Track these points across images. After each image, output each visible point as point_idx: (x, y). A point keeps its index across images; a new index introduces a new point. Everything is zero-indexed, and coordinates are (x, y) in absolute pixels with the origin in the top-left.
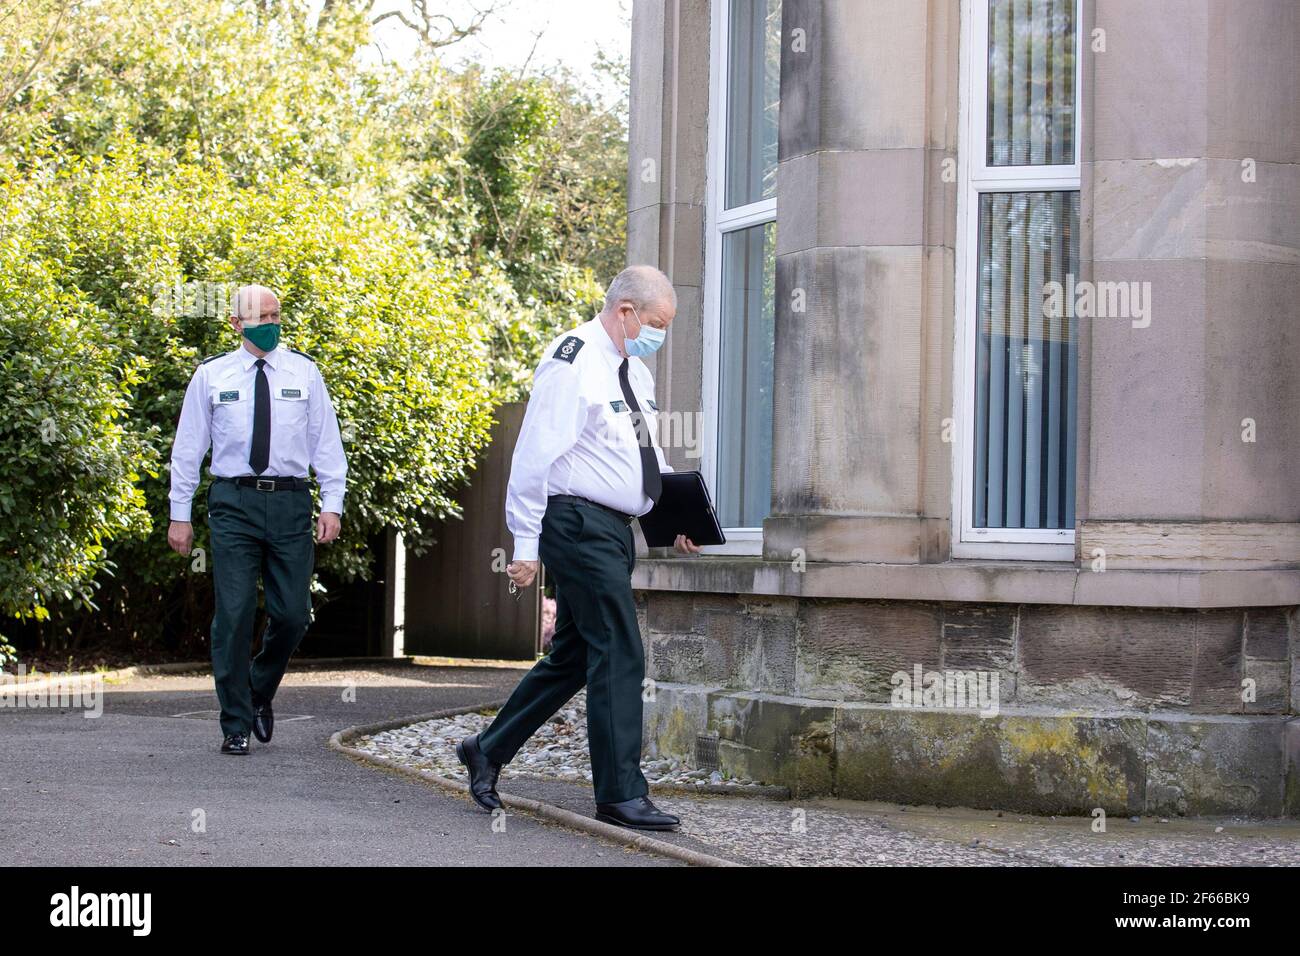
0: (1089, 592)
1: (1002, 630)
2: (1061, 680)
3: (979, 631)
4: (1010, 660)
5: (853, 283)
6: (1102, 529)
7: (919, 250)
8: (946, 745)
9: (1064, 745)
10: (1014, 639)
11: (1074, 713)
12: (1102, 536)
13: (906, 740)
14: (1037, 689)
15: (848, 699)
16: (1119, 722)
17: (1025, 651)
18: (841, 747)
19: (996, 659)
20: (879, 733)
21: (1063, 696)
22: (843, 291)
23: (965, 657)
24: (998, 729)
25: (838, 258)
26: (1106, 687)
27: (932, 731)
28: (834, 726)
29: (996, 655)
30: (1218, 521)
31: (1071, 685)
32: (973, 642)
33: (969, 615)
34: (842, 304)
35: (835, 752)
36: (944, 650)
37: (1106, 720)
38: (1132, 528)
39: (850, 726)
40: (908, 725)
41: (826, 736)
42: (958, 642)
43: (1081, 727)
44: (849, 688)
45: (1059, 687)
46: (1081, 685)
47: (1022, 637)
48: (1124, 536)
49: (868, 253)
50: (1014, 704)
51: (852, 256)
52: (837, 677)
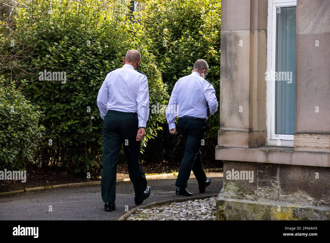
0: (297, 159)
1: (273, 174)
2: (291, 193)
3: (268, 173)
4: (277, 184)
5: (231, 45)
6: (300, 136)
7: (249, 31)
8: (256, 216)
9: (289, 218)
10: (278, 177)
11: (293, 206)
12: (300, 139)
13: (245, 213)
14: (285, 196)
15: (232, 197)
16: (305, 209)
17: (281, 181)
18: (227, 215)
19: (273, 184)
20: (237, 211)
21: (292, 199)
22: (228, 47)
23: (264, 183)
24: (270, 210)
25: (227, 35)
26: (304, 196)
27: (252, 210)
28: (225, 207)
29: (273, 182)
31: (294, 194)
32: (266, 178)
33: (264, 167)
34: (228, 52)
35: (226, 217)
36: (258, 180)
37: (301, 209)
38: (308, 136)
39: (229, 208)
40: (245, 208)
41: (223, 211)
42: (262, 178)
43: (294, 211)
44: (232, 194)
45: (291, 195)
46: (298, 194)
47: (280, 176)
48: (306, 139)
49: (234, 33)
50: (278, 201)
51: (230, 34)
52: (229, 189)
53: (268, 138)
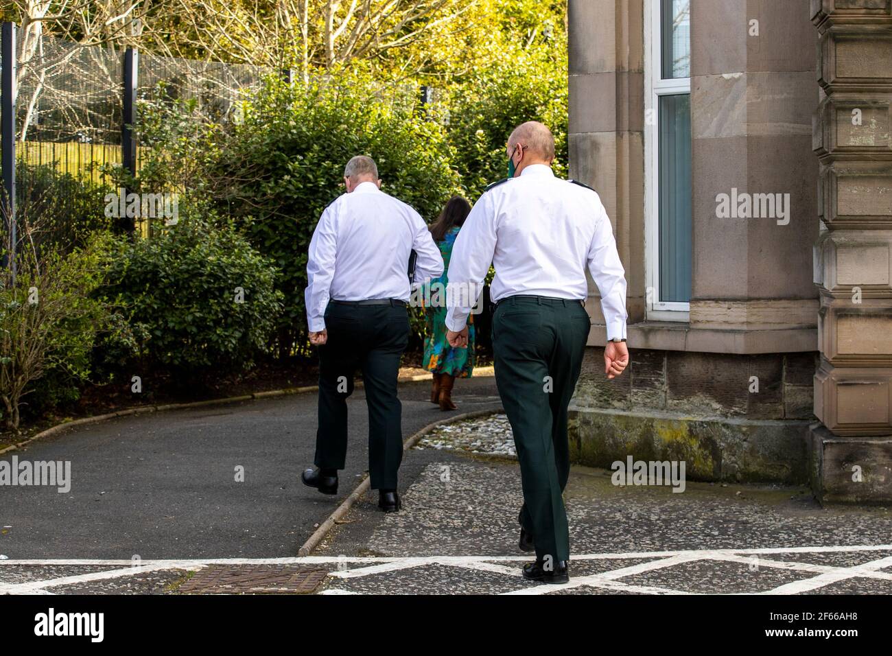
0: (696, 343)
1: (659, 366)
2: (686, 397)
3: (649, 366)
4: (663, 384)
5: (585, 157)
6: (699, 304)
7: (614, 134)
8: (629, 435)
9: (683, 437)
10: (664, 371)
11: (689, 418)
12: (700, 309)
13: (611, 432)
14: (676, 402)
15: (590, 406)
16: (708, 423)
17: (669, 379)
18: (582, 435)
19: (656, 383)
20: (599, 427)
21: (687, 407)
22: (581, 159)
23: (642, 381)
24: (652, 426)
25: (578, 140)
26: (707, 401)
27: (623, 426)
28: (579, 422)
29: (657, 380)
30: (758, 299)
31: (691, 399)
32: (645, 373)
33: (643, 356)
34: (580, 168)
35: (580, 438)
36: (632, 377)
37: (702, 422)
38: (713, 304)
39: (586, 423)
40: (612, 422)
41: (576, 428)
42: (638, 373)
43: (690, 426)
44: (590, 400)
45: (685, 401)
46: (696, 400)
47: (668, 369)
48: (710, 309)
49: (590, 136)
50: (665, 411)
51: (584, 139)
52: (585, 392)
53: (649, 309)
